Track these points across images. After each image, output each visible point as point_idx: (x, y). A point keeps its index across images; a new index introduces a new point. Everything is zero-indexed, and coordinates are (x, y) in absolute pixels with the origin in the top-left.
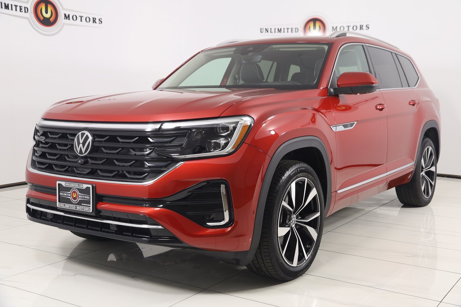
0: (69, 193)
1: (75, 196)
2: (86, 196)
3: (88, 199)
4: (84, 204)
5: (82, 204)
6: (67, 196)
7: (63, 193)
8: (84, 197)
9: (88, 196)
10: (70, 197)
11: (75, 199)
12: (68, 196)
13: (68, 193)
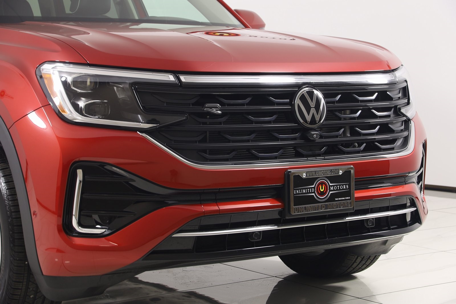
0: (312, 188)
1: (322, 190)
2: (343, 185)
3: (346, 189)
4: (339, 199)
5: (337, 199)
6: (308, 193)
7: (301, 189)
8: (339, 187)
9: (346, 185)
10: (314, 192)
11: (322, 194)
12: (310, 193)
13: (309, 188)
